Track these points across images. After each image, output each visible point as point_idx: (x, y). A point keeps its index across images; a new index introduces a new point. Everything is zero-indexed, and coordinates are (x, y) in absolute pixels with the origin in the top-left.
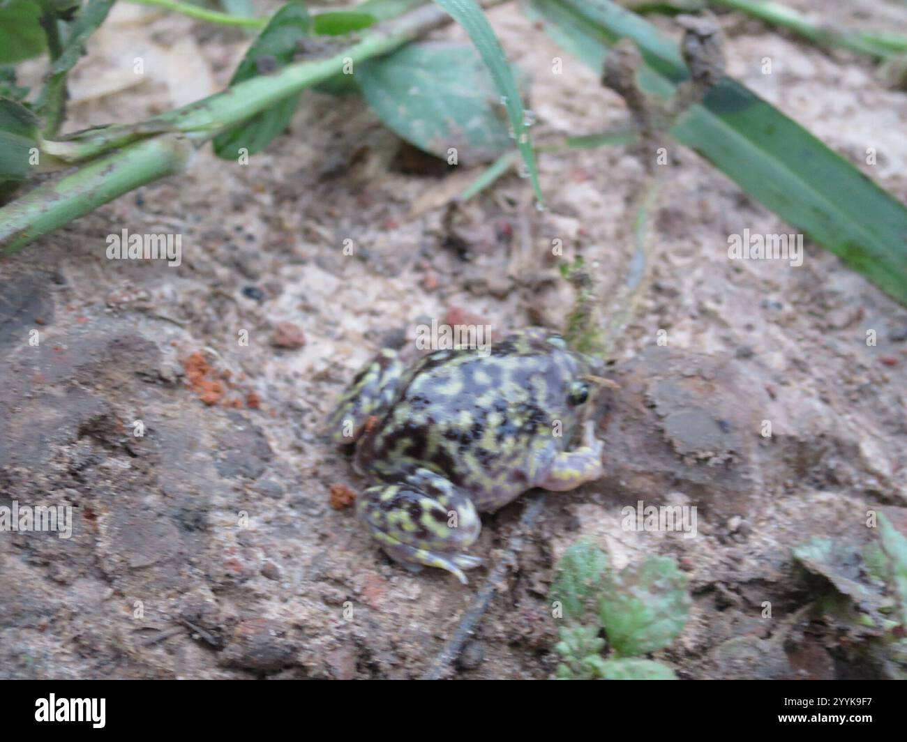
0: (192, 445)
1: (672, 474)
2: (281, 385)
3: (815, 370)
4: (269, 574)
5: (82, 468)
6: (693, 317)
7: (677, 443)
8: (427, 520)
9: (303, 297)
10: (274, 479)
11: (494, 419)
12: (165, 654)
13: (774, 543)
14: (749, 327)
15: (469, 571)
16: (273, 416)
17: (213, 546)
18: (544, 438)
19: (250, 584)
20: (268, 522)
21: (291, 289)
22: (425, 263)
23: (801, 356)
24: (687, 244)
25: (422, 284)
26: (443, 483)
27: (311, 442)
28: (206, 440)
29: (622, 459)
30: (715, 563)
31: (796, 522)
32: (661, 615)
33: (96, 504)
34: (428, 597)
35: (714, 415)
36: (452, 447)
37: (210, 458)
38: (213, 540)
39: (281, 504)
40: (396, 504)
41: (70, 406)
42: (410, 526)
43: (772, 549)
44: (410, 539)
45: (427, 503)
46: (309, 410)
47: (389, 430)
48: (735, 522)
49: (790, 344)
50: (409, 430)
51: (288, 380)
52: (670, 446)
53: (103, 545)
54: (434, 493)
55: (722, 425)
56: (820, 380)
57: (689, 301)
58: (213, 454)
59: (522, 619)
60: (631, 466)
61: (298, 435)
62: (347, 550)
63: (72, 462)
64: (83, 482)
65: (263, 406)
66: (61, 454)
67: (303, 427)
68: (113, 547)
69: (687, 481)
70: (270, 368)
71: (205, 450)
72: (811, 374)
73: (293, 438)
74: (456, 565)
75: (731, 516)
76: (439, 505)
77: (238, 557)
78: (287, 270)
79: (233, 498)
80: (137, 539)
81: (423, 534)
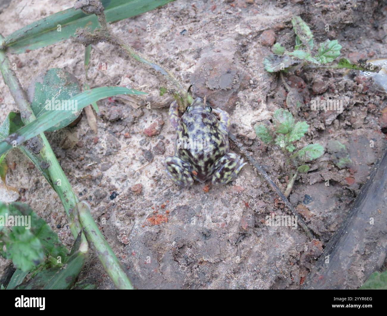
0: (181, 229)
1: (234, 92)
2: (156, 196)
3: (211, 33)
4: (225, 216)
5: (187, 262)
6: (178, 58)
7: (228, 88)
8: (230, 167)
9: (118, 179)
10: (195, 207)
11: (214, 138)
12: (244, 250)
13: (261, 75)
14: (190, 44)
15: (245, 161)
16: (168, 202)
17: (216, 230)
18: (219, 125)
19: (228, 222)
20: (208, 213)
21: (113, 183)
22: (118, 134)
23: (206, 34)
24: (147, 45)
25: (126, 138)
26: (223, 159)
27: (181, 192)
28: (180, 224)
29: (224, 104)
30: (261, 93)
31: (257, 65)
32: (287, 119)
33: (199, 260)
34: (246, 174)
35: (224, 73)
36: (217, 153)
37: (187, 225)
38: (214, 230)
39: (204, 207)
40: (222, 174)
41: (167, 262)
42: (230, 173)
43: (263, 76)
44: (232, 174)
45: (226, 166)
46: (169, 190)
47: (203, 169)
48: (252, 82)
49: (200, 35)
50: (206, 163)
51: (155, 194)
52: (228, 90)
53: (212, 260)
54: (224, 162)
55: (228, 72)
56: (215, 33)
57: (172, 57)
58: (185, 223)
59: (257, 151)
60: (226, 103)
61: (177, 196)
62: (222, 192)
63: (185, 265)
64: (192, 263)
65: (165, 204)
66: (182, 268)
67: (175, 194)
68: (213, 258)
69: (238, 89)
70: (148, 198)
71: (183, 226)
72: (213, 34)
73: (178, 198)
74: (242, 164)
75: (249, 82)
76: (228, 162)
77: (220, 224)
78: (104, 182)
79: (201, 221)
80: (212, 251)
81: (233, 170)
